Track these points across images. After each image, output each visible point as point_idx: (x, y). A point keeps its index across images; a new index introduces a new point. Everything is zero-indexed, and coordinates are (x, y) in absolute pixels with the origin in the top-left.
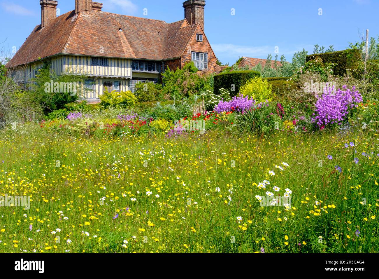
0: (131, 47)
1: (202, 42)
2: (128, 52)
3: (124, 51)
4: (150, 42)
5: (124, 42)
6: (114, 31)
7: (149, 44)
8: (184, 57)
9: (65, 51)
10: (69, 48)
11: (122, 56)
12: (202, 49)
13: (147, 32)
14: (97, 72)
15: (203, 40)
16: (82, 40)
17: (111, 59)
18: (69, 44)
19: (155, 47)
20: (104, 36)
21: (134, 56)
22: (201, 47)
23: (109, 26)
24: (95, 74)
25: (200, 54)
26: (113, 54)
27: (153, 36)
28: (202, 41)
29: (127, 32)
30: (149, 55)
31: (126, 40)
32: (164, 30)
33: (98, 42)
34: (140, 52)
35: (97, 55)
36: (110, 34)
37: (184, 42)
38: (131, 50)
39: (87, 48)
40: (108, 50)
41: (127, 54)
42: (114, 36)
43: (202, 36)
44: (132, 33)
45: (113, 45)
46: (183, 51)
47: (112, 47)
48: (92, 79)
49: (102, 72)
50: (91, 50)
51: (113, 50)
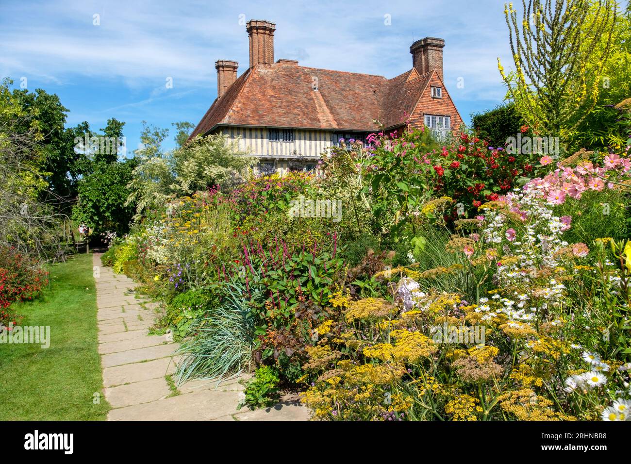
0: (330, 113)
1: (440, 99)
2: (326, 119)
3: (319, 120)
4: (360, 105)
5: (321, 106)
6: (305, 91)
7: (359, 108)
8: (412, 122)
9: (226, 121)
10: (234, 116)
11: (316, 126)
12: (442, 109)
13: (357, 92)
14: (277, 152)
15: (443, 95)
16: (255, 104)
17: (300, 131)
18: (234, 111)
19: (369, 113)
20: (289, 98)
21: (335, 126)
22: (439, 107)
23: (298, 84)
24: (275, 154)
25: (437, 119)
26: (302, 124)
27: (366, 98)
28: (441, 97)
29: (326, 92)
30: (359, 124)
31: (323, 102)
32: (382, 89)
33: (280, 107)
34: (344, 121)
35: (276, 125)
36: (300, 95)
37: (413, 101)
38: (331, 117)
39: (261, 116)
40: (294, 118)
41: (324, 124)
42: (305, 97)
43: (441, 89)
44: (333, 93)
45: (303, 112)
46: (410, 114)
47: (302, 114)
48: (271, 163)
49: (286, 151)
50: (268, 119)
51: (302, 117)
